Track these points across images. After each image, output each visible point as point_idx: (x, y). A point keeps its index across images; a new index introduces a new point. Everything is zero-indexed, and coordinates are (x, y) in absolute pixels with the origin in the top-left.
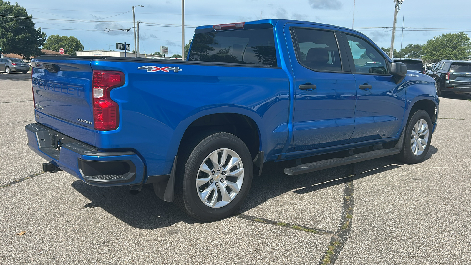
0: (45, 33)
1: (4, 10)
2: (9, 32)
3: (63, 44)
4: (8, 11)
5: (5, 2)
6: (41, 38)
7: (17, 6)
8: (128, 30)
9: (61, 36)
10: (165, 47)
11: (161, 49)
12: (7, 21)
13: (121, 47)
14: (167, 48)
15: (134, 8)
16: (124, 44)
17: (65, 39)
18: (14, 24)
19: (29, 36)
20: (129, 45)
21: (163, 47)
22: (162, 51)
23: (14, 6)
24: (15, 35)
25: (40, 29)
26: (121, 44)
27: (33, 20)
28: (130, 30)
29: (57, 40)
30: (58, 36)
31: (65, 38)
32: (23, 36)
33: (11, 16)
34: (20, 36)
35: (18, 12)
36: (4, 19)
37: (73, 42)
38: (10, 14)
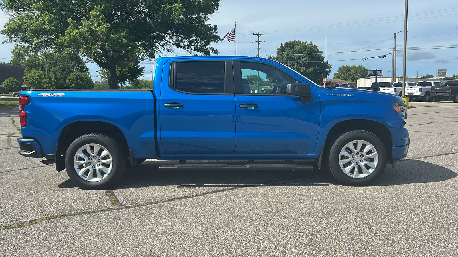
0: (331, 65)
1: (300, 48)
2: (302, 66)
3: (351, 73)
4: (303, 49)
5: (302, 42)
6: (328, 69)
7: (311, 44)
8: (383, 57)
9: (350, 66)
10: (442, 70)
11: (437, 72)
12: (301, 58)
13: (371, 73)
14: (446, 71)
15: (396, 34)
16: (375, 70)
17: (354, 69)
18: (307, 59)
19: (317, 68)
20: (381, 71)
21: (439, 70)
22: (438, 74)
23: (309, 44)
24: (306, 69)
25: (327, 62)
26: (373, 71)
27: (323, 55)
28: (386, 56)
29: (346, 70)
30: (347, 66)
31: (354, 67)
32: (312, 69)
33: (305, 53)
34: (311, 69)
35: (311, 49)
36: (299, 56)
37: (361, 71)
38: (304, 51)
